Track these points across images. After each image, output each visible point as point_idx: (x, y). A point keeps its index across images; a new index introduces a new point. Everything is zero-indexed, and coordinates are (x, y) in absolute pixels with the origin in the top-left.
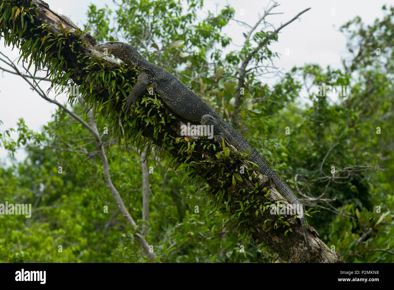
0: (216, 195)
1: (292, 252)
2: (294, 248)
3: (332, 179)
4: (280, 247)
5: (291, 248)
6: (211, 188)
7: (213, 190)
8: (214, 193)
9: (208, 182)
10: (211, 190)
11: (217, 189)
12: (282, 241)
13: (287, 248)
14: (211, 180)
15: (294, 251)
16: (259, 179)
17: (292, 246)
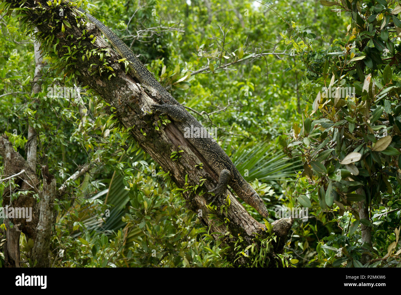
0: (45, 39)
1: (114, 95)
2: (116, 92)
3: (136, 38)
4: (103, 90)
5: (114, 91)
6: (41, 32)
7: (44, 35)
8: (43, 38)
9: (39, 27)
10: (41, 35)
11: (47, 34)
12: (105, 85)
13: (110, 91)
14: (42, 25)
15: (116, 94)
16: (86, 26)
17: (115, 90)
